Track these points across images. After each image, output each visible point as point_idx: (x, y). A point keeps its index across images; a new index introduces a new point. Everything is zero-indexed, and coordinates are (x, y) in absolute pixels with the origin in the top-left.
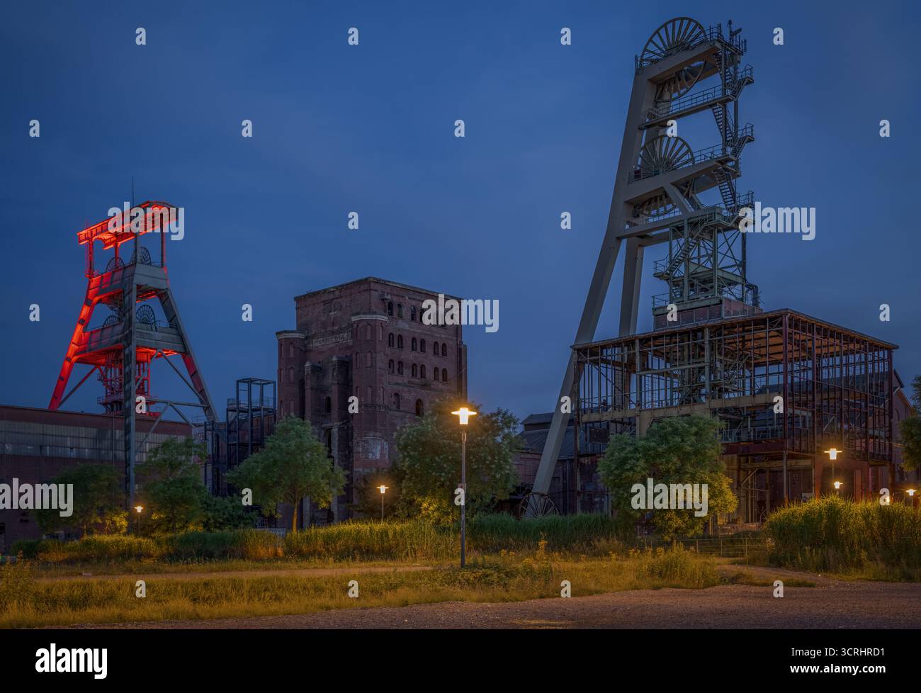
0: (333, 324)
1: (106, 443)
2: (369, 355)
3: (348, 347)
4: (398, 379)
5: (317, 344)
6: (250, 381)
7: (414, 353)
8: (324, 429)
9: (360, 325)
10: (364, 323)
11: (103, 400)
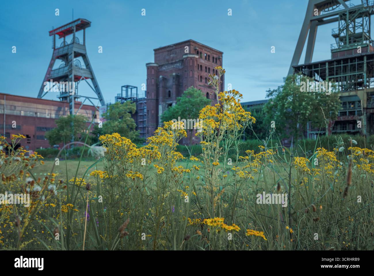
0: (172, 60)
1: (61, 113)
2: (191, 72)
3: (180, 70)
4: (200, 84)
5: (164, 69)
6: (127, 87)
7: (206, 73)
8: (167, 104)
9: (187, 59)
10: (189, 58)
11: (59, 96)
